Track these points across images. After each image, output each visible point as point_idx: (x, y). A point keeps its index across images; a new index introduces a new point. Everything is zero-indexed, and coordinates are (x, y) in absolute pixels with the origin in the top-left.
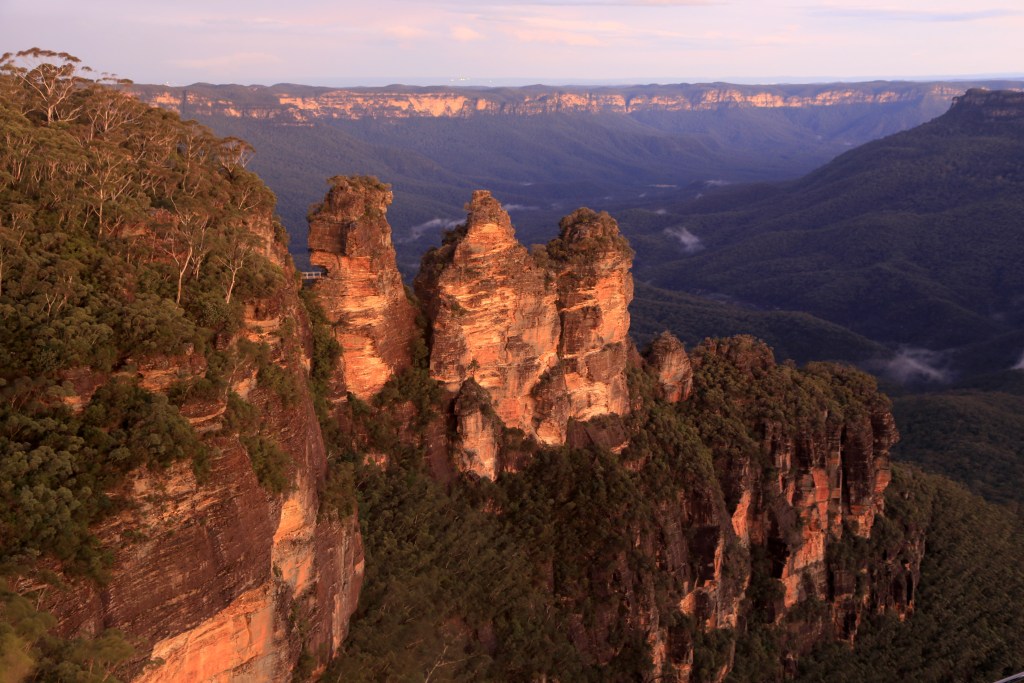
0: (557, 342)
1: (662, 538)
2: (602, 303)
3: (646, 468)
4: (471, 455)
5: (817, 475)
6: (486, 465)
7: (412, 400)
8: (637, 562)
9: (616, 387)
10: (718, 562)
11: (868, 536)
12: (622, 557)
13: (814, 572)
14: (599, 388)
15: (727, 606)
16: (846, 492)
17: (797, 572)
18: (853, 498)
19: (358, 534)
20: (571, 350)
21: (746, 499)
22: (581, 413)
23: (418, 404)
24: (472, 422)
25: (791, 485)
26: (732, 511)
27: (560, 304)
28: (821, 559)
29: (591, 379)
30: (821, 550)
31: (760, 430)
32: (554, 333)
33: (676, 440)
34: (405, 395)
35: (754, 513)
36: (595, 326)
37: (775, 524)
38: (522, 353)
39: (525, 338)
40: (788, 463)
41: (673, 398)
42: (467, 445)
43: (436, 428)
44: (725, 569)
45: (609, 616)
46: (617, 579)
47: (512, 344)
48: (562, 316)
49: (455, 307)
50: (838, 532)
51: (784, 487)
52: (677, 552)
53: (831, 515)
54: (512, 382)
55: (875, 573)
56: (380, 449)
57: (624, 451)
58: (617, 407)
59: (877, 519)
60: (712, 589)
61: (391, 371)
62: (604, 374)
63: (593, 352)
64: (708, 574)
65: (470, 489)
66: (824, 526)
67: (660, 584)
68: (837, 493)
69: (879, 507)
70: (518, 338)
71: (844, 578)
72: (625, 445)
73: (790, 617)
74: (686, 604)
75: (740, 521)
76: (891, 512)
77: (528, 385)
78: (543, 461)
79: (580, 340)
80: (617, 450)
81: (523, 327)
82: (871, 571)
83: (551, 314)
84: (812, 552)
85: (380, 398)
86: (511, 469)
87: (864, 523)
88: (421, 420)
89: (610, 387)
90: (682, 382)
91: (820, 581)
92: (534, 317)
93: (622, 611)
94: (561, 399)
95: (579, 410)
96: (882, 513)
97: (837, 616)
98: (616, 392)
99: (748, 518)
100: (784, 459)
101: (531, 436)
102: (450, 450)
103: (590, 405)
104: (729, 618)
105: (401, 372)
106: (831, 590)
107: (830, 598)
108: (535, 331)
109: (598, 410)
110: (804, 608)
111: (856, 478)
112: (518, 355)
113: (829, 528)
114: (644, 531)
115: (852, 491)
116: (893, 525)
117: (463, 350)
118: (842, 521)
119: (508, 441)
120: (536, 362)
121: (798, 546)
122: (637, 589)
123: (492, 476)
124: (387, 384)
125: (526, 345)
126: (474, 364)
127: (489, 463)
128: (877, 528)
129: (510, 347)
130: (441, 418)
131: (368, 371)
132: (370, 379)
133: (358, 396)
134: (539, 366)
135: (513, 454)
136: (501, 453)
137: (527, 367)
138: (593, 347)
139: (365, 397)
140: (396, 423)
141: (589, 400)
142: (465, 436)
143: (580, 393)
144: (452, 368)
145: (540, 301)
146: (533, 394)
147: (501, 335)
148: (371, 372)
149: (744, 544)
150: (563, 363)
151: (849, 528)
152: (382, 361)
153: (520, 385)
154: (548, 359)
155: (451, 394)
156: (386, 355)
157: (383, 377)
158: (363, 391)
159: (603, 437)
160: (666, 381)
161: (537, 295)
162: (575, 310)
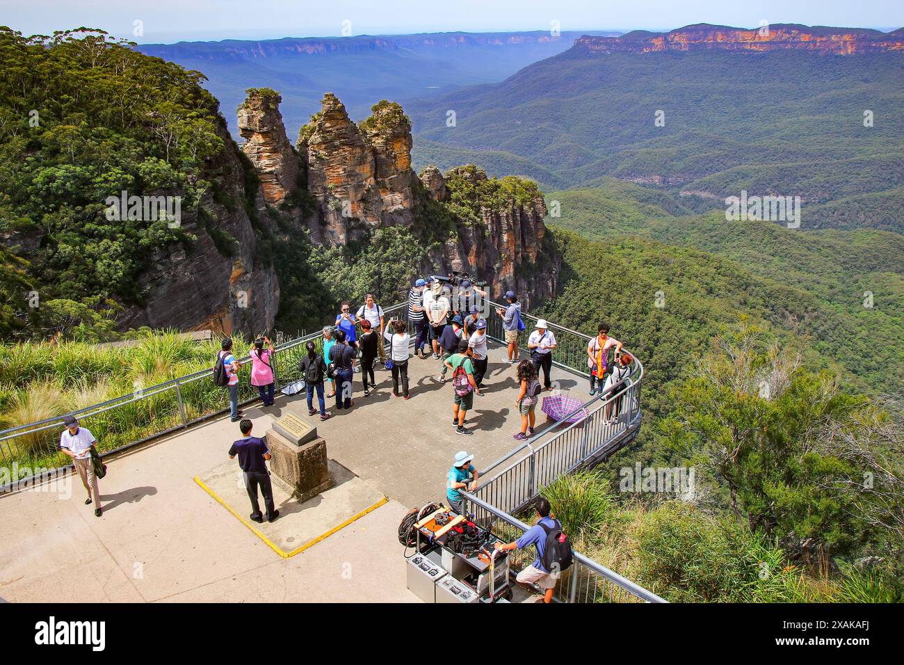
0: (374, 172)
2: (397, 151)
4: (332, 233)
7: (300, 206)
9: (406, 194)
11: (534, 262)
13: (508, 281)
14: (398, 197)
16: (523, 241)
17: (500, 281)
18: (527, 244)
19: (275, 276)
20: (382, 176)
21: (474, 248)
22: (388, 208)
23: (303, 208)
24: (332, 216)
25: (496, 239)
26: (467, 253)
27: (375, 153)
28: (512, 275)
29: (392, 191)
30: (512, 270)
31: (479, 214)
32: (372, 166)
33: (438, 219)
34: (295, 205)
35: (478, 255)
36: (394, 163)
37: (489, 259)
38: (356, 179)
39: (357, 171)
40: (495, 228)
41: (436, 198)
42: (330, 228)
43: (314, 220)
47: (350, 174)
48: (375, 160)
50: (520, 261)
51: (493, 240)
53: (516, 253)
54: (352, 194)
55: (538, 279)
56: (285, 233)
57: (411, 226)
58: (406, 205)
59: (538, 253)
61: (287, 192)
62: (400, 187)
63: (393, 176)
66: (513, 258)
68: (519, 242)
69: (539, 247)
70: (353, 171)
72: (412, 224)
75: (472, 259)
76: (544, 249)
77: (360, 195)
78: (370, 234)
79: (386, 171)
81: (355, 165)
82: (535, 278)
83: (370, 158)
84: (507, 272)
85: (283, 207)
86: (354, 239)
87: (532, 256)
88: (305, 216)
89: (403, 195)
90: (440, 190)
91: (511, 285)
92: (361, 161)
94: (377, 202)
95: (387, 206)
96: (541, 251)
98: (406, 198)
99: (476, 257)
100: (493, 227)
101: (364, 221)
103: (393, 205)
105: (292, 191)
108: (362, 166)
109: (395, 208)
111: (528, 233)
112: (354, 180)
113: (515, 259)
115: (526, 240)
116: (546, 255)
117: (325, 178)
118: (522, 255)
119: (351, 225)
120: (364, 183)
121: (500, 269)
123: (345, 243)
124: (286, 198)
125: (358, 174)
127: (342, 237)
128: (539, 258)
129: (348, 176)
130: (316, 214)
131: (275, 192)
132: (277, 196)
133: (272, 205)
134: (365, 186)
135: (354, 231)
136: (349, 231)
137: (359, 186)
138: (394, 174)
139: (275, 206)
140: (293, 219)
141: (392, 201)
142: (329, 223)
143: (387, 197)
144: (319, 188)
145: (364, 151)
146: (363, 200)
147: (344, 170)
148: (277, 193)
149: (474, 270)
150: (377, 183)
151: (525, 259)
152: (283, 187)
153: (356, 196)
154: (370, 182)
155: (320, 201)
156: (283, 183)
157: (284, 195)
158: (274, 202)
159: (401, 220)
160: (432, 190)
161: (362, 148)
162: (383, 155)
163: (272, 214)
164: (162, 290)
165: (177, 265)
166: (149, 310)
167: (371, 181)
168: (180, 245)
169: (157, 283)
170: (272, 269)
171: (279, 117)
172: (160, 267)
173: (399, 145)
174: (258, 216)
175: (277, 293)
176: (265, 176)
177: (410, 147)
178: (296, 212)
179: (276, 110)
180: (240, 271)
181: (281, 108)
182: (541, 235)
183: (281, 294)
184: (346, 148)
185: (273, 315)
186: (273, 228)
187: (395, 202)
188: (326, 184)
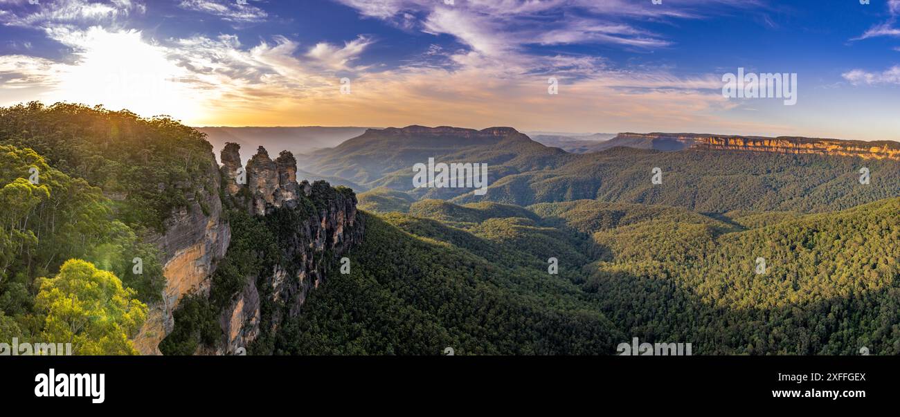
0: (279, 182)
1: (305, 229)
2: (289, 173)
3: (301, 212)
4: (259, 209)
5: (340, 212)
6: (263, 212)
8: (299, 236)
10: (318, 235)
11: (352, 225)
12: (295, 234)
13: (340, 235)
14: (289, 193)
15: (321, 245)
17: (337, 236)
18: (349, 217)
20: (283, 184)
21: (324, 219)
23: (246, 196)
24: (258, 202)
25: (335, 215)
26: (321, 221)
27: (280, 173)
28: (342, 232)
29: (287, 191)
30: (342, 230)
31: (327, 203)
32: (278, 179)
33: (308, 205)
34: (243, 195)
35: (326, 222)
36: (288, 178)
37: (331, 224)
38: (271, 185)
39: (272, 181)
41: (307, 195)
42: (258, 207)
43: (250, 203)
44: (320, 236)
45: (292, 249)
46: (294, 241)
48: (280, 176)
49: (255, 173)
51: (333, 215)
52: (308, 233)
53: (344, 221)
54: (268, 191)
56: (237, 208)
58: (294, 197)
59: (354, 221)
60: (316, 241)
62: (291, 190)
64: (316, 237)
65: (260, 219)
66: (342, 224)
67: (305, 241)
68: (345, 216)
69: (354, 218)
70: (270, 181)
71: (347, 236)
72: (296, 207)
73: (336, 246)
74: (311, 245)
75: (323, 224)
76: (357, 219)
77: (272, 193)
78: (276, 212)
79: (285, 182)
80: (294, 208)
81: (271, 178)
82: (353, 233)
83: (277, 175)
84: (340, 231)
85: (237, 195)
86: (269, 213)
87: (351, 222)
88: (247, 201)
90: (309, 192)
91: (342, 237)
92: (274, 177)
93: (296, 248)
94: (280, 196)
95: (284, 199)
97: (346, 245)
98: (293, 194)
100: (333, 209)
101: (273, 205)
102: (254, 208)
104: (321, 248)
105: (242, 189)
106: (345, 239)
107: (344, 241)
108: (274, 180)
109: (288, 199)
110: (339, 244)
111: (349, 212)
113: (344, 225)
114: (300, 228)
115: (348, 215)
117: (256, 184)
118: (347, 222)
119: (268, 206)
120: (274, 187)
121: (336, 229)
122: (299, 242)
123: (264, 214)
124: (239, 191)
125: (271, 183)
126: (260, 187)
127: (263, 211)
128: (354, 224)
129: (268, 183)
130: (251, 200)
131: (234, 188)
132: (235, 190)
135: (268, 209)
136: (266, 209)
137: (272, 188)
138: (288, 184)
139: (233, 194)
140: (241, 201)
141: (287, 196)
142: (257, 205)
143: (285, 194)
145: (275, 172)
146: (273, 195)
147: (266, 180)
149: (324, 230)
150: (281, 187)
151: (348, 224)
152: (238, 187)
153: (270, 192)
154: (277, 186)
155: (254, 194)
157: (237, 190)
159: (291, 205)
160: (305, 190)
161: (274, 170)
162: (283, 174)
163: (232, 199)
164: (174, 228)
165: (183, 216)
166: (166, 237)
168: (185, 207)
169: (172, 224)
170: (228, 224)
172: (175, 217)
173: (291, 170)
174: (225, 199)
175: (230, 236)
177: (296, 171)
178: (243, 198)
179: (238, 152)
180: (213, 223)
182: (355, 213)
183: (232, 237)
184: (267, 170)
185: (226, 248)
186: (232, 204)
187: (289, 196)
188: (257, 186)
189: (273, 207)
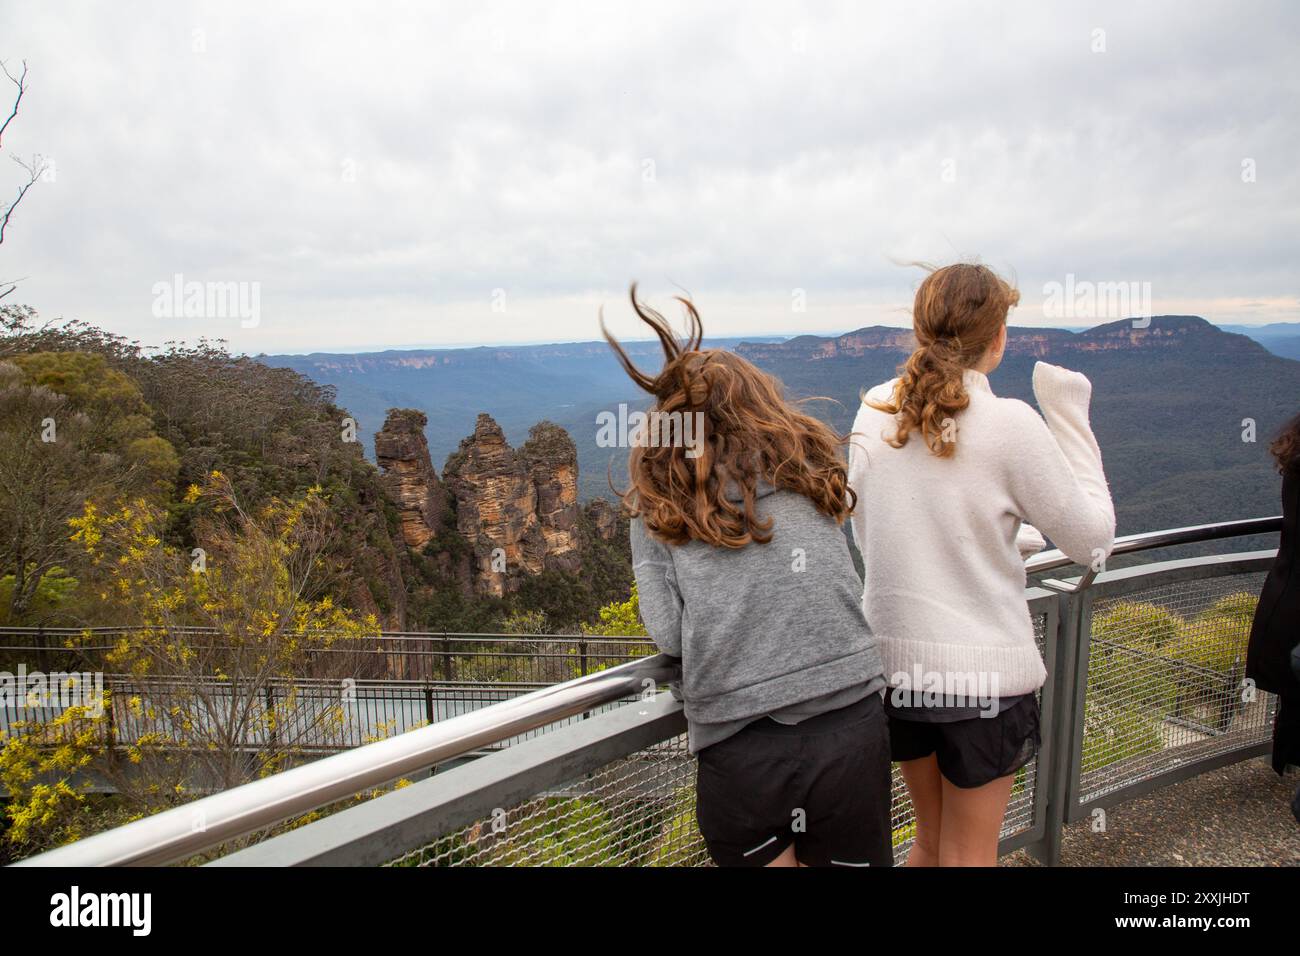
0: (535, 506)
2: (562, 480)
3: (595, 582)
4: (487, 583)
7: (448, 551)
9: (573, 532)
14: (564, 536)
20: (545, 511)
22: (553, 551)
23: (452, 556)
27: (536, 483)
29: (557, 529)
32: (533, 499)
34: (443, 547)
36: (559, 494)
38: (514, 515)
39: (516, 505)
41: (606, 536)
42: (484, 576)
43: (464, 566)
47: (508, 510)
48: (538, 491)
49: (471, 489)
54: (509, 534)
56: (429, 584)
57: (581, 572)
58: (574, 545)
61: (433, 533)
62: (566, 525)
63: (558, 511)
70: (512, 505)
72: (581, 568)
77: (519, 536)
78: (532, 582)
79: (550, 506)
80: (578, 572)
81: (514, 498)
83: (531, 490)
85: (428, 551)
86: (514, 588)
88: (453, 564)
89: (569, 533)
90: (610, 527)
92: (521, 493)
94: (539, 542)
95: (551, 547)
98: (573, 537)
101: (523, 567)
102: (474, 583)
103: (558, 546)
105: (438, 532)
108: (521, 500)
109: (564, 548)
112: (512, 516)
117: (477, 515)
119: (510, 571)
120: (524, 520)
123: (501, 594)
124: (431, 541)
125: (517, 509)
127: (498, 587)
129: (507, 511)
130: (466, 559)
131: (419, 532)
132: (420, 538)
133: (414, 549)
134: (525, 522)
135: (512, 580)
136: (507, 580)
137: (519, 524)
138: (558, 508)
139: (417, 550)
140: (439, 566)
141: (557, 541)
142: (483, 570)
143: (552, 537)
144: (471, 528)
145: (524, 482)
146: (523, 541)
147: (501, 504)
148: (421, 535)
150: (541, 519)
152: (427, 526)
153: (515, 536)
154: (531, 519)
155: (472, 543)
156: (429, 522)
157: (428, 537)
158: (416, 546)
159: (568, 564)
160: (601, 526)
161: (522, 477)
162: (546, 486)
163: (415, 561)
167: (533, 517)
171: (424, 442)
173: (564, 473)
176: (408, 513)
177: (577, 475)
178: (444, 557)
179: (420, 433)
181: (427, 431)
184: (503, 478)
187: (561, 542)
188: (479, 522)
189: (521, 573)
